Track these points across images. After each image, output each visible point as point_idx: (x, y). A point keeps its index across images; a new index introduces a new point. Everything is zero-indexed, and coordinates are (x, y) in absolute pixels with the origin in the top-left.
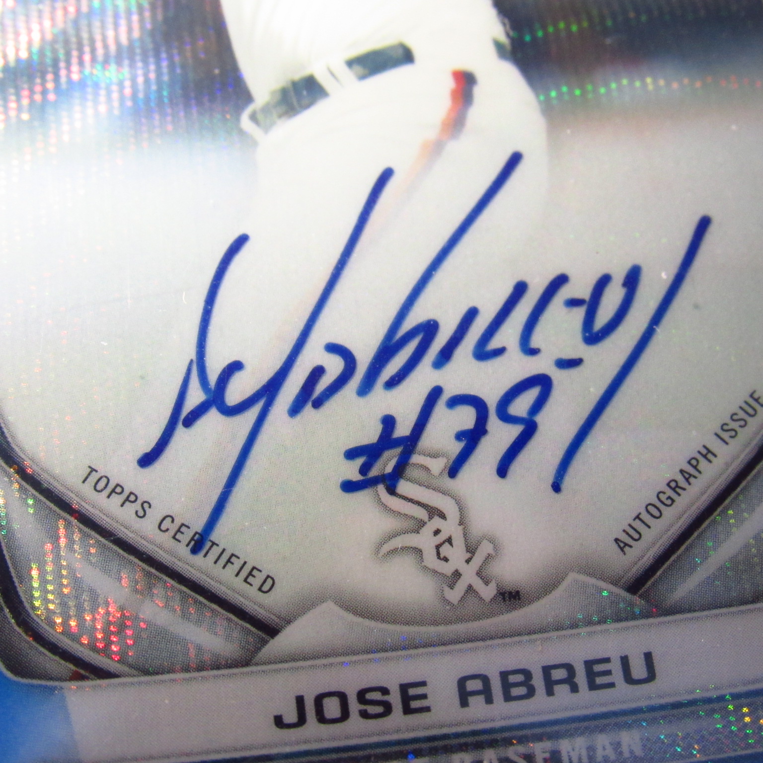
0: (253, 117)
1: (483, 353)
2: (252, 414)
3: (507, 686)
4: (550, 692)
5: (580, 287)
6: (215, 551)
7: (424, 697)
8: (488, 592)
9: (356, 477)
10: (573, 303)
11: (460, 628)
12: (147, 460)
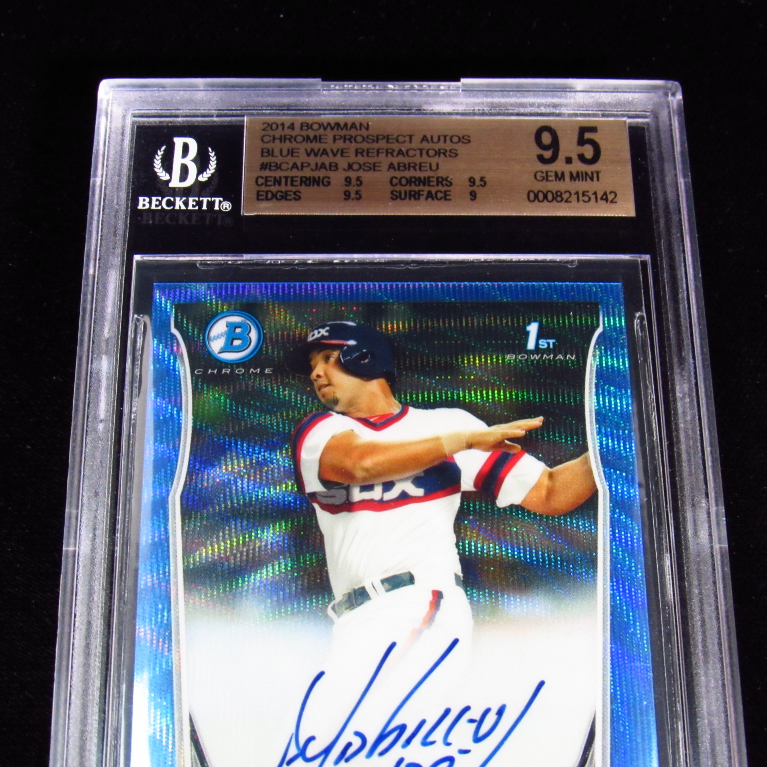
0: (333, 608)
1: (425, 743)
2: (318, 761)
5: (475, 714)
10: (472, 721)
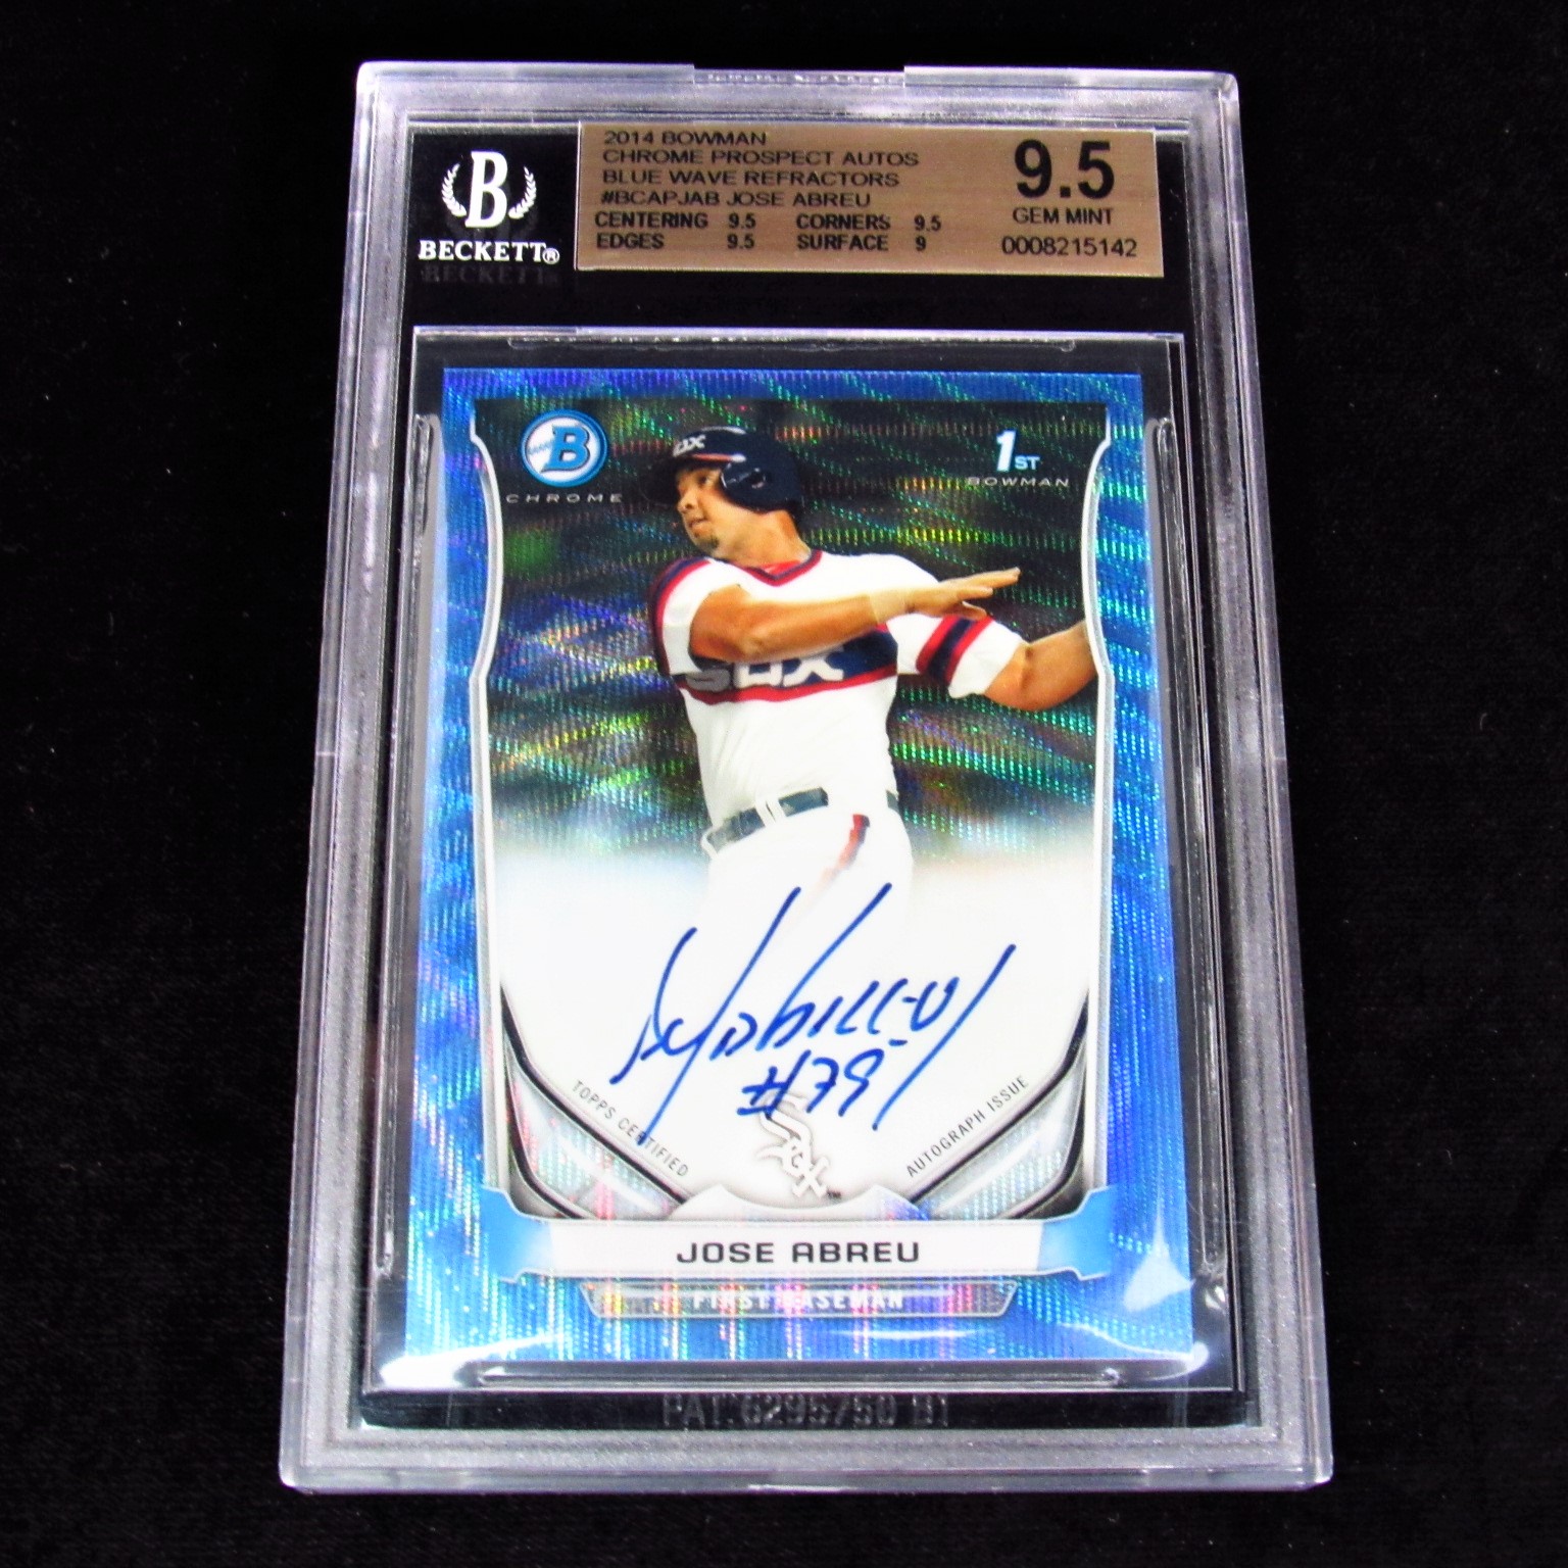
0: (710, 839)
2: (687, 1054)
3: (823, 1252)
4: (850, 1259)
6: (653, 1145)
7: (770, 1253)
8: (821, 1191)
9: (747, 1106)
11: (799, 1213)
12: (615, 1080)
